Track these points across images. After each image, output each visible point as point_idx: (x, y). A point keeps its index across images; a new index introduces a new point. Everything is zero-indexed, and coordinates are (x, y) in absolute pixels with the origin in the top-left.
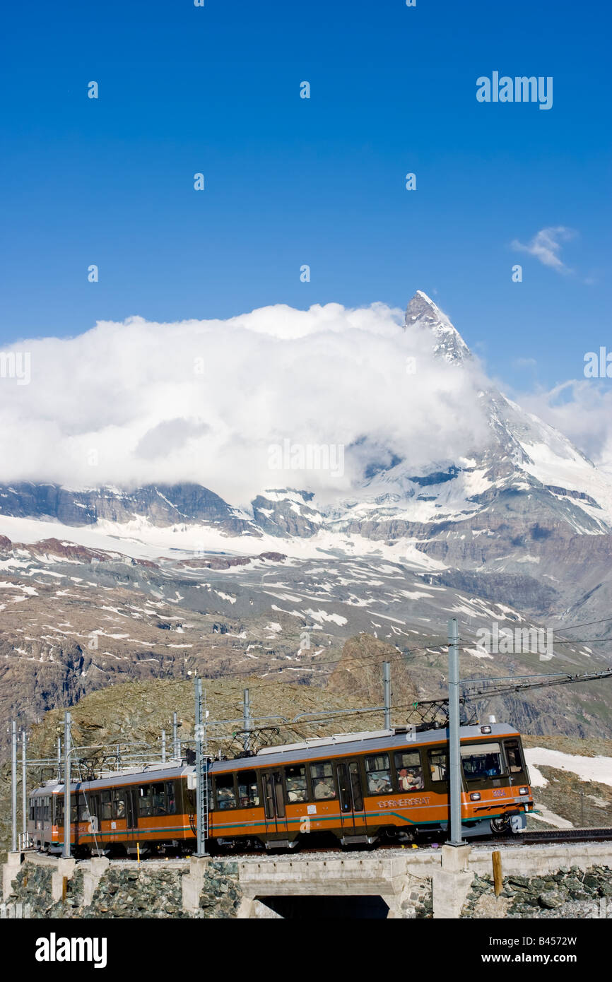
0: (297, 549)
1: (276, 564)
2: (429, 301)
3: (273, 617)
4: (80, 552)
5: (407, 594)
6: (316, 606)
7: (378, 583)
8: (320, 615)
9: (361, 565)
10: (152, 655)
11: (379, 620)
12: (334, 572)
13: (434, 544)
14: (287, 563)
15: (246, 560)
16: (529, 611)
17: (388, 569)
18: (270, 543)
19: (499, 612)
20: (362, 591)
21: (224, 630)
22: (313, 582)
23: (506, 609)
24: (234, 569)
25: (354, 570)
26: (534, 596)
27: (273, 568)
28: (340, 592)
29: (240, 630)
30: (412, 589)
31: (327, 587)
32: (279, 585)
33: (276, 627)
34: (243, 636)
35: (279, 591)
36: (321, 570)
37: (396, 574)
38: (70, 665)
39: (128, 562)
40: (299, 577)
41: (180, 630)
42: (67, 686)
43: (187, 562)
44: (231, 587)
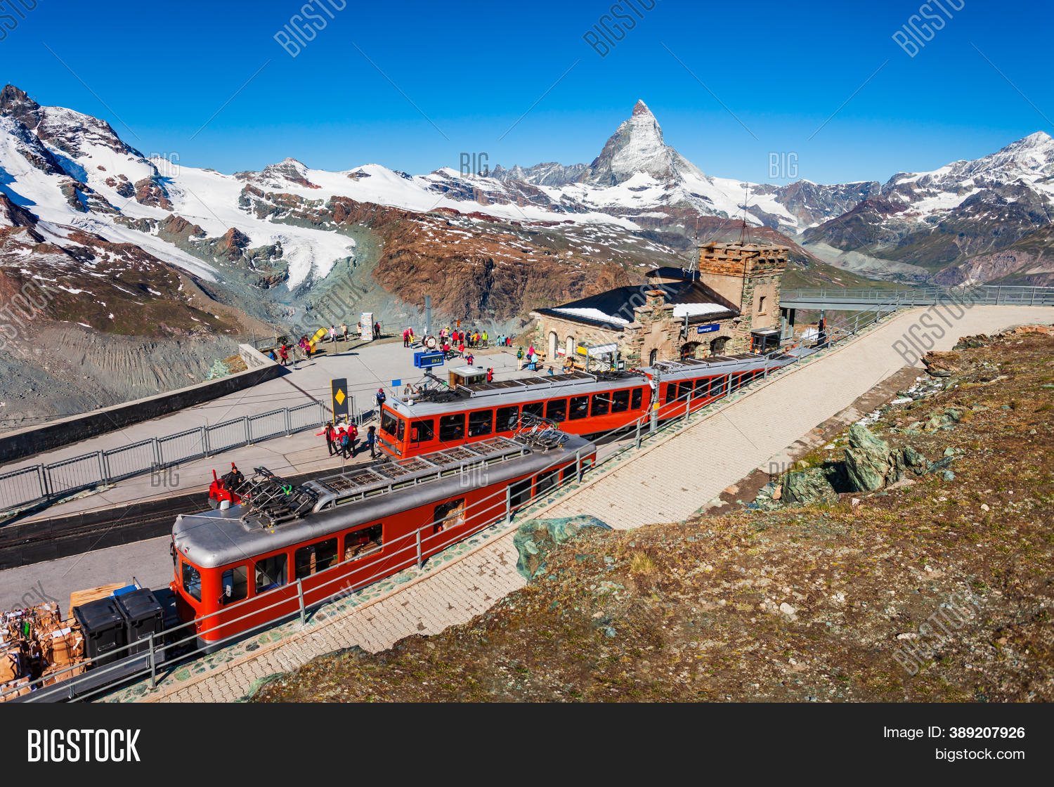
0: (580, 219)
1: (571, 225)
2: (644, 104)
3: (569, 249)
4: (488, 218)
5: (626, 240)
6: (588, 245)
7: (615, 235)
8: (589, 249)
9: (607, 227)
10: (520, 263)
11: (614, 251)
12: (596, 230)
13: (639, 218)
14: (575, 225)
15: (558, 223)
16: (678, 249)
17: (619, 229)
18: (569, 216)
19: (665, 249)
20: (606, 238)
21: (549, 254)
22: (587, 234)
23: (668, 248)
24: (553, 227)
25: (604, 229)
26: (681, 242)
27: (569, 227)
28: (598, 239)
29: (556, 254)
30: (629, 238)
31: (593, 236)
32: (572, 234)
33: (570, 253)
34: (556, 256)
35: (572, 237)
36: (590, 229)
37: (621, 231)
38: (488, 266)
39: (509, 223)
40: (580, 232)
41: (531, 253)
42: (486, 275)
43: (533, 223)
44: (552, 235)
